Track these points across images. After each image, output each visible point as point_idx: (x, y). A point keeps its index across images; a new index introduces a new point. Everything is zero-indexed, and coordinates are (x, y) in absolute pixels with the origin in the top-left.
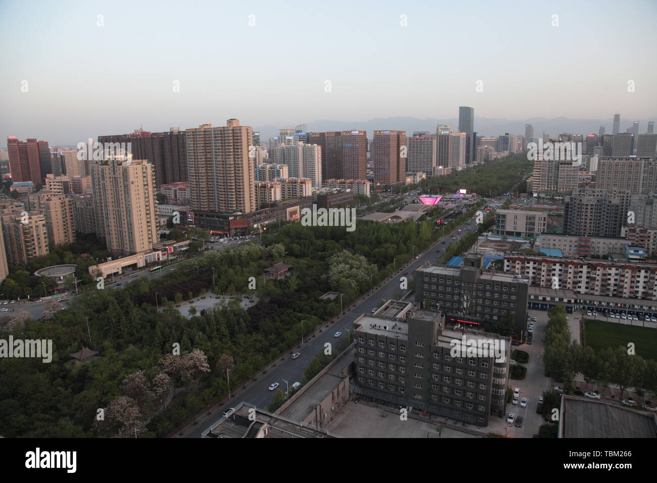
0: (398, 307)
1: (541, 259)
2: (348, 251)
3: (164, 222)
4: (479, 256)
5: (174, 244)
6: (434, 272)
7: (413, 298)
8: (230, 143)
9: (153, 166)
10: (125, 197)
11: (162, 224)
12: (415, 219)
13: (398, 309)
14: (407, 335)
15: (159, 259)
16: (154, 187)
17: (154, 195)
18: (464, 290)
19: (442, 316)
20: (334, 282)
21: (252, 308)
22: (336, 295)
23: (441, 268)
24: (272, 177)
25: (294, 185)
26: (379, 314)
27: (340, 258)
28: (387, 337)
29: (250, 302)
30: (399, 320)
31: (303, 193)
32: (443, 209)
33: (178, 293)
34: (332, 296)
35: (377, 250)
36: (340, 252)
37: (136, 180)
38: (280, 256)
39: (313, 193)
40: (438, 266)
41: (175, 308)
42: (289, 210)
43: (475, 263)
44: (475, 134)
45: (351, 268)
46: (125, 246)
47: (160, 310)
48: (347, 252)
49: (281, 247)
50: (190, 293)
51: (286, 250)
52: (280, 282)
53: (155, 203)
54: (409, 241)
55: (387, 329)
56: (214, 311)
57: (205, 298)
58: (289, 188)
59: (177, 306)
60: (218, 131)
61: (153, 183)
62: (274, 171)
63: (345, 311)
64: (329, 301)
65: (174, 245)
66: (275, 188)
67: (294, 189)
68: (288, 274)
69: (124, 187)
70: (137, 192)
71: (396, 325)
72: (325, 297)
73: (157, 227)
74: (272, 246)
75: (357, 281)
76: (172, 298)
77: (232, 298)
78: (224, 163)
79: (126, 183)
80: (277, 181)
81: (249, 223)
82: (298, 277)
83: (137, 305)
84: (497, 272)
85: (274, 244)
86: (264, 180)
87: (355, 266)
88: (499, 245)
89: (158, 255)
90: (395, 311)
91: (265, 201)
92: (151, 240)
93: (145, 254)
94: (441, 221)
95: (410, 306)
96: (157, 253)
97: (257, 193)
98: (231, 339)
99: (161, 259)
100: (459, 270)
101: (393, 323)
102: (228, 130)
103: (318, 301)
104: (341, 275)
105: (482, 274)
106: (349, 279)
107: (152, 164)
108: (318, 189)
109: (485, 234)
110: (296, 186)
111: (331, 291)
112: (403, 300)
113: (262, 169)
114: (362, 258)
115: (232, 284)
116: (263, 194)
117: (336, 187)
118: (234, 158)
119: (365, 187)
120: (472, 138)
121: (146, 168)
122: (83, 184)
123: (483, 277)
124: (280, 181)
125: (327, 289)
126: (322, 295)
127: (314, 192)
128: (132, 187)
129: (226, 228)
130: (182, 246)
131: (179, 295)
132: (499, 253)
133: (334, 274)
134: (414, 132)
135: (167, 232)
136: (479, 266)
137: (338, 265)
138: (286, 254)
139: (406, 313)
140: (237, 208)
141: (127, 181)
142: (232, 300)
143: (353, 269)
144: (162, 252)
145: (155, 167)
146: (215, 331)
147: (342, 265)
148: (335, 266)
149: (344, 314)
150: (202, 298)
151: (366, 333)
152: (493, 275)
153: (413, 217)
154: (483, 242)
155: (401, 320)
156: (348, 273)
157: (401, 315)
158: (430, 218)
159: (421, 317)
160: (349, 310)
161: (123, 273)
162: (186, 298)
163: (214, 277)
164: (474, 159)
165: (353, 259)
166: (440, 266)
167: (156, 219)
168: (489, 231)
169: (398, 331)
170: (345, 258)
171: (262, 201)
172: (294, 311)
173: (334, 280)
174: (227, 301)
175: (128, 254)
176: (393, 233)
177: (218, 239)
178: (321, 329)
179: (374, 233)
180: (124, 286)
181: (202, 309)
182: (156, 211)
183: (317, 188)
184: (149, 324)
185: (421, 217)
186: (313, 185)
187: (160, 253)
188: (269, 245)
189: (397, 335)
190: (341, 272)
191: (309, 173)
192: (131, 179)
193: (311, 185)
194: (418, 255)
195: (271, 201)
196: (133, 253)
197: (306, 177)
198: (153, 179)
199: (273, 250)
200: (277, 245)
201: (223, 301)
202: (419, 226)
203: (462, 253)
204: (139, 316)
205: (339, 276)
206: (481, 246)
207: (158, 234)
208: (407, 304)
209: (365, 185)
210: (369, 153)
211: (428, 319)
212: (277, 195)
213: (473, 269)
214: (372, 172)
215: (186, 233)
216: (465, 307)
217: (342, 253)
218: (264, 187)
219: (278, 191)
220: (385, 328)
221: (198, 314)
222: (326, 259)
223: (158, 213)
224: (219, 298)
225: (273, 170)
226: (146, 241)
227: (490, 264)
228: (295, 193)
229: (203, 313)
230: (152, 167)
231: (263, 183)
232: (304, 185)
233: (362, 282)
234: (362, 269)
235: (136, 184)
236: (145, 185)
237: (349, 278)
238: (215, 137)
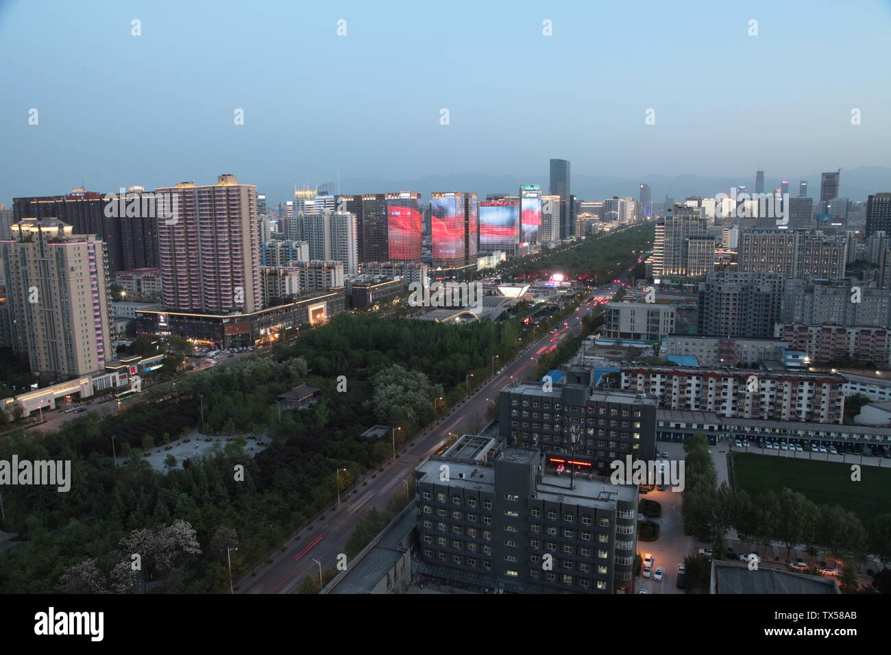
0: (477, 445)
1: (671, 370)
2: (401, 365)
3: (121, 328)
4: (587, 369)
5: (139, 360)
6: (525, 393)
7: (496, 431)
8: (223, 210)
9: (105, 243)
10: (61, 291)
11: (119, 331)
12: (493, 318)
13: (476, 447)
14: (492, 485)
15: (115, 384)
16: (106, 276)
17: (107, 288)
18: (568, 417)
19: (542, 455)
20: (382, 411)
21: (262, 453)
22: (385, 431)
23: (534, 387)
24: (285, 261)
25: (317, 270)
26: (450, 455)
27: (389, 377)
28: (464, 489)
29: (258, 444)
30: (479, 465)
31: (331, 283)
32: (532, 302)
33: (147, 435)
34: (380, 432)
35: (441, 363)
36: (389, 367)
37: (78, 265)
38: (301, 375)
39: (346, 282)
40: (529, 384)
41: (142, 458)
42: (312, 308)
43: (582, 378)
44: (572, 197)
45: (406, 390)
46: (61, 366)
47: (119, 462)
48: (399, 367)
49: (301, 362)
50: (167, 435)
51: (309, 367)
52: (303, 413)
53: (108, 300)
54: (487, 349)
55: (464, 477)
56: (204, 460)
57: (188, 441)
58: (311, 276)
59: (145, 455)
60: (204, 192)
61: (105, 270)
62: (288, 251)
63: (399, 453)
64: (375, 439)
65: (139, 363)
66: (291, 275)
67: (318, 276)
68: (314, 402)
69: (59, 275)
70: (80, 284)
71: (476, 471)
72: (369, 433)
73: (112, 335)
74: (289, 361)
75: (415, 409)
76: (137, 444)
77: (231, 440)
78: (215, 240)
79: (61, 270)
80: (294, 265)
81: (253, 328)
82: (329, 405)
83: (82, 457)
84: (613, 391)
85: (291, 358)
86: (274, 264)
87: (411, 387)
88: (612, 352)
89: (114, 378)
90: (472, 450)
91: (276, 295)
92: (102, 356)
93: (93, 377)
94: (529, 320)
95: (492, 443)
96: (112, 374)
97: (263, 283)
98: (231, 501)
99: (118, 384)
100: (560, 389)
101: (471, 469)
102: (219, 191)
103: (360, 440)
104: (392, 401)
105: (591, 393)
106: (403, 407)
107: (104, 241)
108: (353, 277)
109: (592, 337)
110: (321, 272)
111: (378, 424)
112: (482, 435)
113: (269, 249)
114: (421, 375)
115: (230, 419)
116: (273, 285)
117: (378, 274)
118: (230, 231)
119: (420, 273)
120: (568, 203)
121: (94, 247)
123: (596, 398)
124: (298, 265)
125: (372, 419)
126: (365, 430)
127: (347, 280)
128: (72, 276)
129: (218, 335)
130: (151, 364)
131: (149, 438)
132: (612, 363)
133: (382, 399)
134: (488, 195)
135: (128, 343)
136: (588, 382)
137: (386, 386)
138: (309, 373)
139: (488, 453)
140: (234, 306)
141: (63, 266)
142: (231, 442)
143: (409, 392)
144: (120, 373)
145: (107, 246)
146: (207, 492)
147: (393, 386)
148: (382, 389)
149: (397, 457)
150: (185, 442)
151: (434, 484)
152: (607, 395)
153: (490, 315)
154: (590, 349)
155: (482, 464)
156: (401, 398)
157: (481, 456)
158: (514, 316)
159: (512, 458)
160: (405, 451)
161: (58, 408)
162: (159, 442)
163: (203, 408)
164: (572, 232)
165: (407, 377)
166: (533, 384)
167: (111, 324)
168: (596, 334)
169: (480, 480)
170: (397, 376)
171: (272, 295)
172: (325, 457)
173: (382, 409)
174: (223, 444)
175: (65, 378)
176: (464, 338)
177: (206, 352)
178: (366, 481)
179: (437, 339)
180: (60, 427)
181: (185, 458)
182: (110, 312)
183: (351, 275)
184: (102, 485)
185: (501, 315)
186: (346, 271)
187: (117, 375)
188: (285, 360)
189: (478, 485)
190: (391, 396)
191: (340, 253)
192: (71, 264)
193: (342, 271)
194: (500, 370)
195: (284, 295)
196: (73, 377)
197: (335, 260)
198: (105, 264)
199: (291, 366)
200: (295, 359)
201: (217, 446)
202: (499, 328)
203: (562, 365)
204: (86, 474)
205: (389, 403)
206: (586, 354)
207: (113, 347)
208: (488, 441)
209: (421, 270)
210: (425, 224)
211: (522, 460)
212: (293, 285)
213: (579, 387)
214: (429, 252)
215: (156, 345)
216: (574, 441)
217: (391, 369)
218: (274, 274)
219: (295, 279)
220: (461, 476)
221: (180, 466)
222: (369, 378)
223: (113, 315)
224: (211, 440)
225: (287, 249)
226: (94, 357)
227: (601, 379)
228: (320, 283)
229: (187, 464)
230: (104, 246)
231: (273, 268)
232: (332, 271)
233: (423, 410)
234: (422, 392)
235: (78, 271)
236: (92, 273)
237: (403, 405)
238: (201, 201)
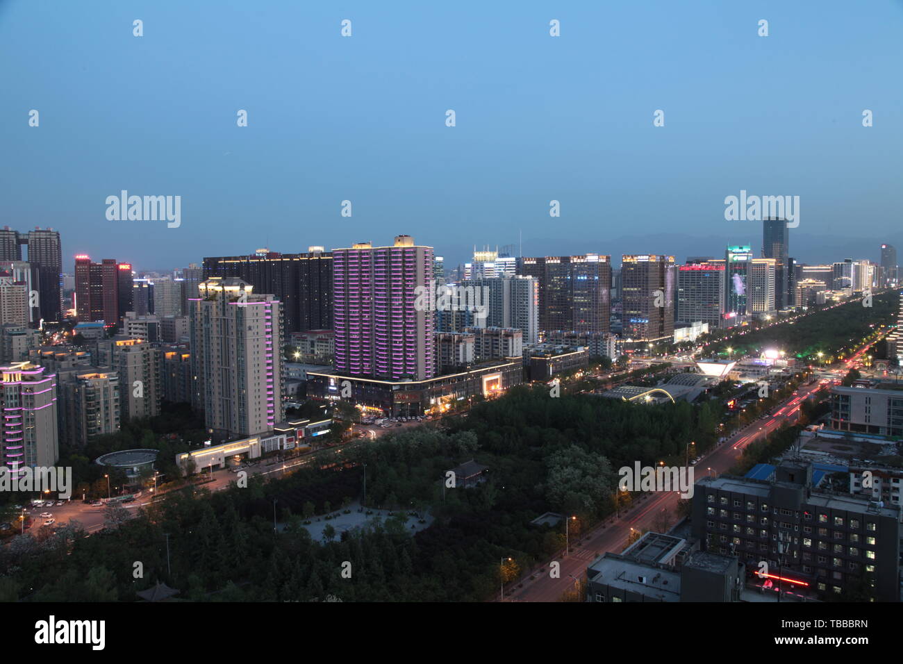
0: (664, 545)
2: (580, 447)
3: (293, 389)
4: (803, 465)
5: (307, 424)
6: (724, 488)
7: (687, 531)
8: (398, 272)
9: (282, 303)
10: (237, 350)
11: (290, 392)
12: (690, 399)
13: (662, 548)
14: (678, 594)
15: (282, 447)
16: (281, 337)
17: (281, 349)
18: (778, 523)
19: (740, 565)
20: (555, 497)
21: (423, 532)
22: (559, 519)
23: (736, 482)
24: (460, 328)
25: (494, 338)
26: (630, 554)
27: (566, 458)
28: (643, 595)
29: (420, 522)
30: (664, 568)
31: (508, 352)
32: (738, 382)
33: (308, 503)
34: (552, 520)
35: (626, 447)
36: (566, 448)
37: (255, 324)
38: (470, 450)
39: (525, 352)
40: (730, 478)
41: (302, 526)
42: (486, 379)
43: (797, 475)
44: (791, 260)
45: (584, 475)
46: (233, 425)
47: (278, 528)
48: (578, 448)
49: (471, 436)
50: (327, 504)
51: (479, 443)
52: (469, 492)
53: (281, 361)
54: (680, 435)
55: (644, 581)
56: (363, 535)
57: (349, 512)
58: (487, 343)
59: (305, 523)
60: (380, 253)
61: (280, 330)
62: (464, 316)
63: (572, 547)
64: (547, 528)
65: (307, 427)
66: (465, 343)
67: (495, 345)
68: (482, 481)
69: (237, 334)
70: (256, 343)
71: (659, 576)
72: (540, 521)
73: (282, 396)
74: (458, 434)
75: (593, 497)
76: (298, 511)
77: (392, 515)
78: (389, 301)
79: (240, 329)
80: (469, 332)
81: (422, 397)
82: (498, 486)
83: (245, 518)
84: (837, 495)
85: (460, 431)
86: (449, 329)
87: (591, 472)
88: (839, 448)
89: (282, 440)
90: (657, 551)
91: (449, 362)
92: (272, 417)
93: (262, 438)
94: (734, 403)
95: (681, 545)
96: (280, 437)
97: (436, 349)
98: (387, 581)
99: (285, 447)
100: (768, 487)
101: (654, 573)
102: (395, 253)
103: (530, 527)
104: (567, 486)
105: (809, 496)
106: (579, 493)
107: (281, 301)
108: (533, 347)
109: (814, 427)
110: (498, 340)
111: (551, 511)
112: (670, 534)
113: (445, 313)
114: (602, 459)
115: (393, 492)
116: (447, 352)
117: (561, 344)
118: (404, 294)
119: (608, 344)
120: (785, 267)
121: (271, 306)
122: (176, 328)
123: (812, 501)
124: (473, 332)
125: (544, 505)
126: (536, 517)
127: (526, 350)
128: (249, 334)
129: (387, 402)
130: (319, 429)
131: (309, 505)
132: (839, 461)
133: (556, 483)
134: (688, 258)
135: (297, 405)
136: (803, 481)
137: (562, 468)
138: (479, 448)
139: (676, 556)
140: (405, 372)
141: (242, 325)
142: (391, 518)
143: (588, 477)
144: (287, 436)
145: (284, 306)
146: (362, 568)
147: (568, 470)
148: (557, 471)
149: (571, 551)
150: (345, 513)
151: (608, 586)
152: (829, 499)
153: (686, 394)
154: (809, 442)
155: (667, 568)
156: (578, 484)
157: (668, 558)
158: (715, 397)
159: (702, 565)
160: (580, 544)
161: (227, 467)
162: (319, 511)
163: (365, 479)
164: (791, 301)
165: (586, 461)
166: (734, 479)
167: (282, 385)
168: (819, 423)
169: (663, 587)
170: (575, 458)
171: (445, 362)
172: (490, 542)
173: (556, 494)
174: (384, 519)
175: (236, 437)
176: (654, 419)
177: (373, 420)
178: (532, 575)
179: (622, 419)
180: (227, 486)
181: (344, 530)
182: (282, 373)
183: (531, 344)
184: (260, 550)
185: (700, 395)
186: (525, 339)
187: (284, 437)
188: (454, 433)
189: (660, 593)
190: (568, 481)
191: (520, 321)
192: (249, 323)
193: (520, 339)
194: (696, 459)
195: (458, 363)
196: (243, 436)
197: (514, 327)
198: (281, 324)
199: (460, 441)
200: (465, 433)
201: (377, 519)
202: (696, 410)
203: (773, 458)
204: (247, 537)
205: (564, 488)
206: (805, 447)
207: (283, 408)
208: (677, 541)
209: (608, 341)
210: (615, 290)
211: (715, 569)
212: (467, 353)
213: (793, 486)
214: (618, 321)
215: (324, 409)
216: (781, 552)
217: (569, 450)
218: (448, 340)
219: (470, 347)
220: (641, 579)
221: (337, 538)
222: (543, 459)
223: (285, 376)
224: (371, 513)
225: (463, 314)
226: (264, 418)
227: (823, 478)
228: (497, 352)
229: (345, 536)
230: (280, 306)
231: (447, 334)
232: (510, 339)
233: (602, 499)
234: (602, 478)
235: (255, 330)
236: (268, 333)
237: (580, 491)
238: (376, 263)
